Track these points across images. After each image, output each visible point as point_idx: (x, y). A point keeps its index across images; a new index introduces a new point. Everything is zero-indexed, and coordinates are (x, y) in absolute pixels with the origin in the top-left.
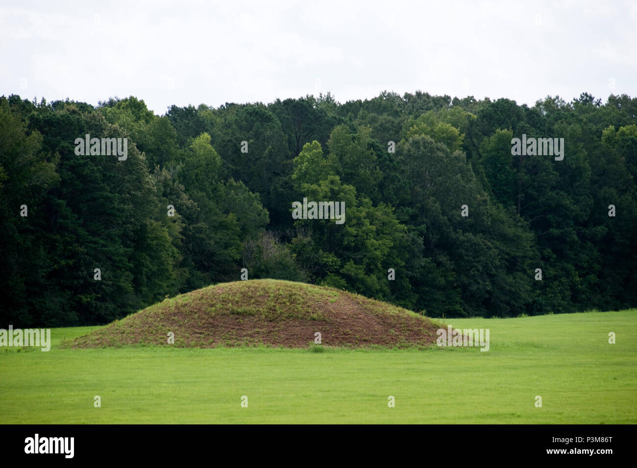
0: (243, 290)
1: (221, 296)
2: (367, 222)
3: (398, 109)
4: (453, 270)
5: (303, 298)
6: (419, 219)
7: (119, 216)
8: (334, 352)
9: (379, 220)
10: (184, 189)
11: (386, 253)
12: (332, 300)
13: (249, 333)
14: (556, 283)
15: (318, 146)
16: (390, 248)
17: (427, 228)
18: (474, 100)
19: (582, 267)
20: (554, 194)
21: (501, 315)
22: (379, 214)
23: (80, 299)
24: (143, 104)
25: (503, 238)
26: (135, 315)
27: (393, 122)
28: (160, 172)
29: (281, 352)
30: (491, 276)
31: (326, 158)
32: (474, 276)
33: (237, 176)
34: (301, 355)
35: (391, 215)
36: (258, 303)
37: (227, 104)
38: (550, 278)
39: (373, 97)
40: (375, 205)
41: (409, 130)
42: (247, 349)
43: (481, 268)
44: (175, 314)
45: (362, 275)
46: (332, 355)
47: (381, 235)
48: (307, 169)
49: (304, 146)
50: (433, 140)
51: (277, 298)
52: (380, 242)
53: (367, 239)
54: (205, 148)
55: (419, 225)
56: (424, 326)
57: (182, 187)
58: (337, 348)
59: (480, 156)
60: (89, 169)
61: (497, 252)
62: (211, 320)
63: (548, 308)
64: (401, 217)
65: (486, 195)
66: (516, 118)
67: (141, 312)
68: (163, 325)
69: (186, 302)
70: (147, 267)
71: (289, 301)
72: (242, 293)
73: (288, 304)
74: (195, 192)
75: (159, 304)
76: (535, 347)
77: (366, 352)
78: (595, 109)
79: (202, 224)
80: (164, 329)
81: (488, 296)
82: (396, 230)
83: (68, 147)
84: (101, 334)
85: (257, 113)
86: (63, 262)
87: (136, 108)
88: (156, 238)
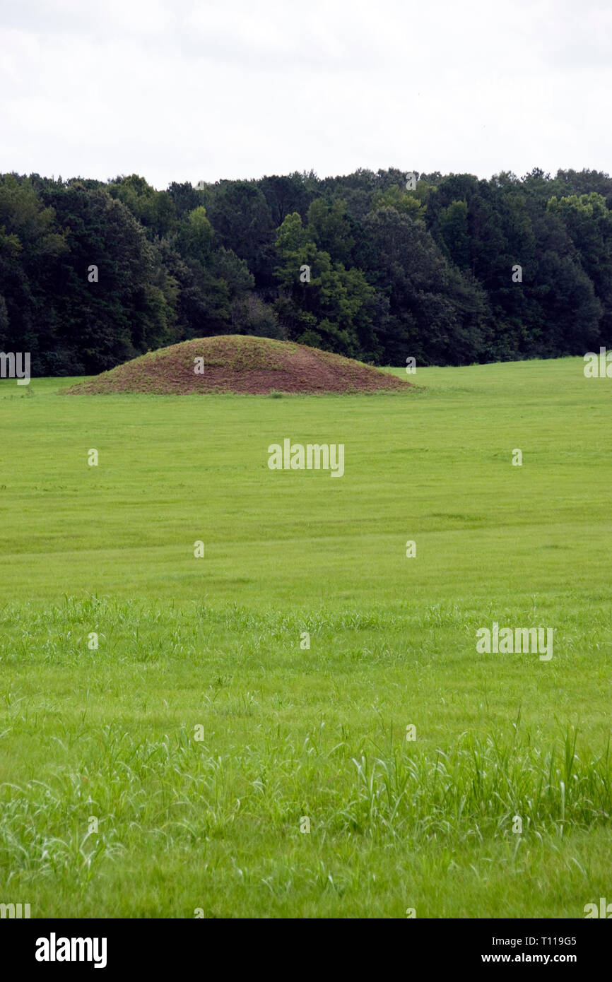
0: (214, 345)
1: (196, 350)
2: (339, 284)
3: (372, 184)
4: (416, 326)
5: (266, 351)
6: (386, 281)
7: (119, 280)
8: (291, 398)
9: (351, 283)
10: (180, 257)
11: (356, 310)
12: (291, 353)
13: (219, 381)
14: (506, 335)
15: (298, 217)
16: (360, 307)
17: (393, 289)
18: (440, 175)
19: (529, 322)
20: (504, 257)
21: (456, 364)
22: (351, 277)
23: (86, 351)
24: (144, 181)
25: (460, 296)
26: (122, 366)
27: (364, 196)
28: (159, 241)
29: (246, 398)
30: (448, 330)
31: (305, 228)
32: (434, 330)
33: (226, 244)
34: (262, 401)
35: (362, 278)
36: (226, 355)
37: (221, 180)
38: (501, 331)
39: (350, 174)
40: (347, 269)
41: (378, 202)
42: (217, 395)
43: (440, 324)
44: (155, 366)
45: (335, 331)
46: (287, 400)
47: (353, 296)
48: (288, 238)
49: (286, 217)
50: (397, 211)
51: (243, 351)
52: (351, 302)
53: (340, 299)
54: (201, 220)
55: (386, 287)
56: (371, 375)
57: (179, 255)
58: (294, 394)
59: (440, 226)
60: (93, 239)
61: (454, 309)
62: (186, 371)
63: (498, 357)
64: (371, 280)
65: (444, 260)
66: (470, 190)
67: (127, 363)
68: (145, 375)
69: (164, 355)
70: (146, 325)
71: (254, 354)
72: (213, 347)
73: (253, 356)
74: (190, 259)
75: (142, 357)
76: (467, 391)
77: (319, 397)
78: (544, 183)
79: (195, 288)
80: (146, 378)
81: (445, 347)
82: (365, 292)
83: (75, 219)
84: (92, 382)
85: (244, 188)
86: (72, 321)
87: (138, 184)
88: (153, 300)
